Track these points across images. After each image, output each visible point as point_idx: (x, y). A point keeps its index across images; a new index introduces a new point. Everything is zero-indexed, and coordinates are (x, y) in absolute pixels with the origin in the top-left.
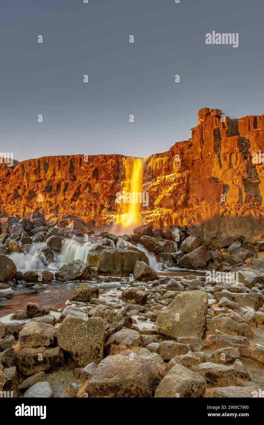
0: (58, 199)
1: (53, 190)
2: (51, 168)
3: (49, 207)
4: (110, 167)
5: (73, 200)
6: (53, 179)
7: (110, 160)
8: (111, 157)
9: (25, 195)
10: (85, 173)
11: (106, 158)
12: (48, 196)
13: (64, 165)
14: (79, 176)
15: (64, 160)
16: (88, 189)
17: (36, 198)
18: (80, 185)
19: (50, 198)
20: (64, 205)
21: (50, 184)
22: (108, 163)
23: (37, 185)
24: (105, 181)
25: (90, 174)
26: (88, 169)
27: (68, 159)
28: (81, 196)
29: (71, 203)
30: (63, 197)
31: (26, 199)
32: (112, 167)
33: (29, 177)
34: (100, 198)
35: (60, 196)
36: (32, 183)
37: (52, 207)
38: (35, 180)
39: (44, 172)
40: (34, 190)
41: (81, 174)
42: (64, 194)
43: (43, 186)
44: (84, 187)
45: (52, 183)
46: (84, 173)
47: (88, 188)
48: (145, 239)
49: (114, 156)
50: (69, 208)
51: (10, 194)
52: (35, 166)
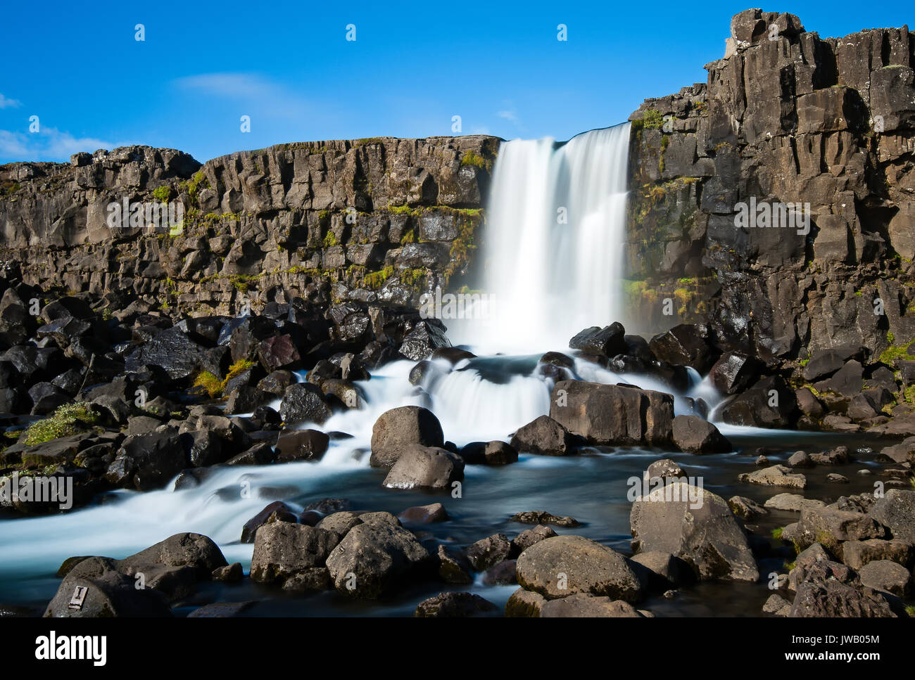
0: (328, 263)
1: (310, 237)
2: (300, 176)
3: (306, 287)
5: (372, 265)
6: (307, 206)
9: (233, 254)
10: (400, 189)
11: (456, 145)
12: (298, 256)
13: (338, 168)
14: (382, 199)
15: (337, 154)
17: (263, 260)
18: (389, 223)
19: (303, 259)
20: (347, 278)
21: (302, 222)
23: (265, 225)
25: (416, 191)
26: (409, 179)
27: (347, 151)
28: (393, 254)
30: (342, 257)
33: (239, 202)
35: (333, 255)
36: (250, 218)
37: (313, 284)
38: (258, 210)
39: (282, 187)
40: (257, 240)
41: (387, 193)
42: (345, 251)
43: (284, 227)
44: (400, 229)
45: (306, 218)
50: (360, 286)
51: (189, 251)
52: (255, 172)
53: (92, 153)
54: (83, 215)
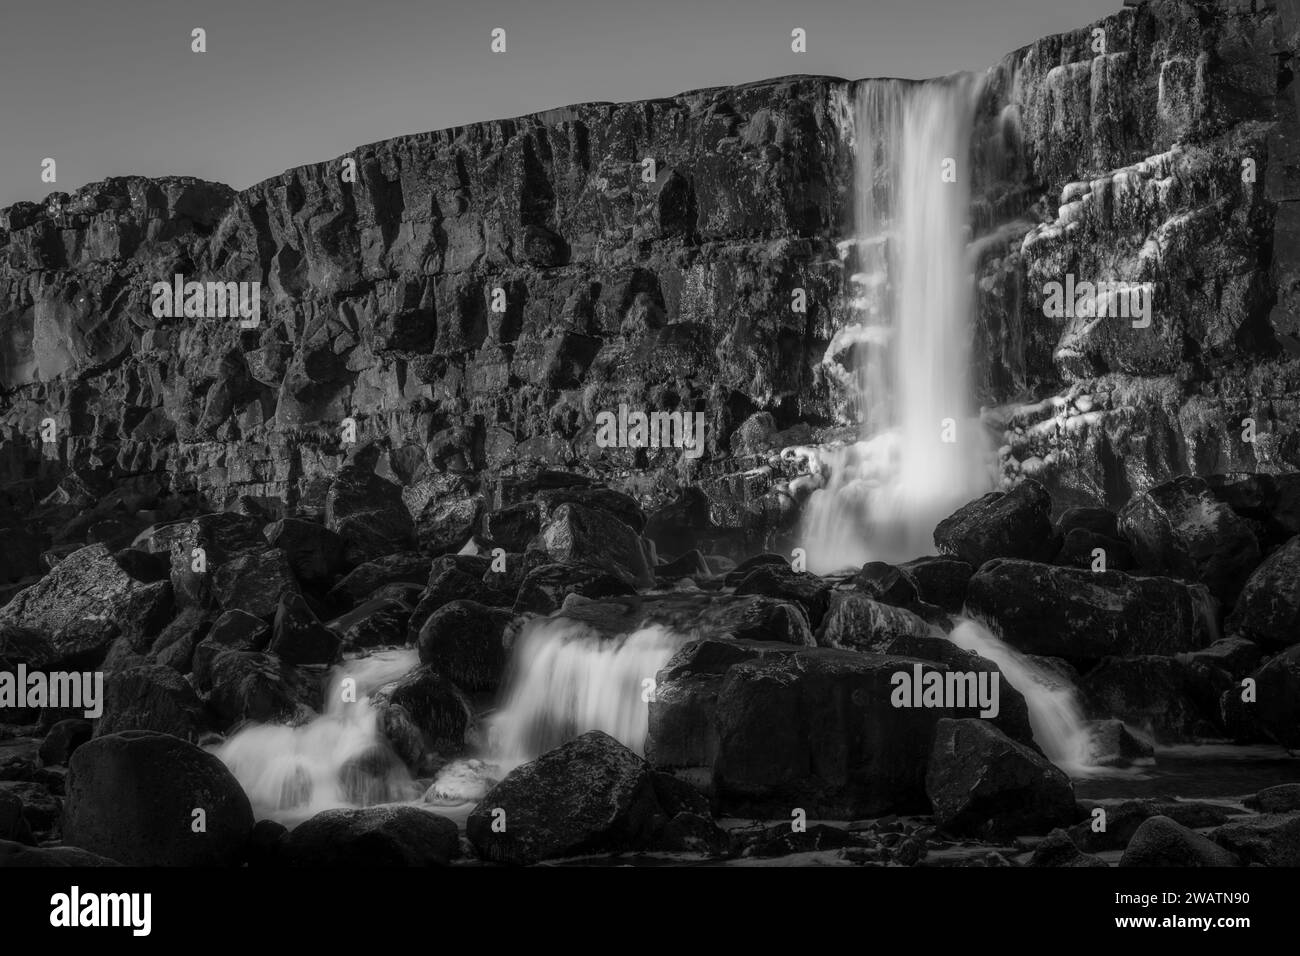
0: (477, 385)
1: (440, 333)
2: (416, 208)
3: (430, 439)
4: (758, 156)
5: (562, 379)
6: (432, 267)
7: (758, 118)
8: (759, 95)
9: (291, 381)
10: (618, 213)
11: (731, 105)
12: (417, 373)
13: (490, 181)
14: (585, 237)
15: (487, 151)
16: (645, 308)
17: (353, 389)
18: (596, 289)
19: (427, 381)
20: (515, 416)
21: (423, 302)
22: (747, 134)
23: (350, 313)
24: (739, 249)
25: (648, 215)
26: (633, 189)
27: (506, 142)
28: (606, 355)
29: (551, 400)
30: (503, 370)
31: (297, 402)
32: (775, 154)
33: (298, 274)
34: (719, 352)
35: (486, 368)
36: (320, 304)
37: (444, 433)
38: (334, 285)
39: (379, 232)
40: (338, 347)
41: (594, 223)
42: (509, 353)
43: (383, 318)
44: (618, 298)
46: (610, 215)
47: (643, 303)
48: (1004, 582)
49: (778, 88)
50: (541, 431)
51: (208, 382)
52: (325, 207)
54: (28, 325)
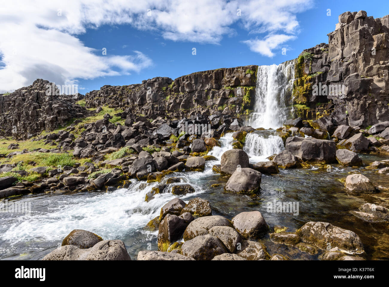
2: (200, 81)
5: (220, 104)
8: (248, 67)
10: (228, 82)
11: (244, 68)
18: (225, 92)
21: (200, 94)
23: (190, 95)
25: (233, 83)
26: (230, 79)
27: (212, 73)
30: (212, 103)
33: (183, 89)
35: (209, 102)
36: (186, 93)
38: (188, 91)
39: (195, 84)
42: (213, 100)
45: (202, 92)
51: (171, 103)
52: (187, 81)
53: (147, 80)
54: (145, 96)
